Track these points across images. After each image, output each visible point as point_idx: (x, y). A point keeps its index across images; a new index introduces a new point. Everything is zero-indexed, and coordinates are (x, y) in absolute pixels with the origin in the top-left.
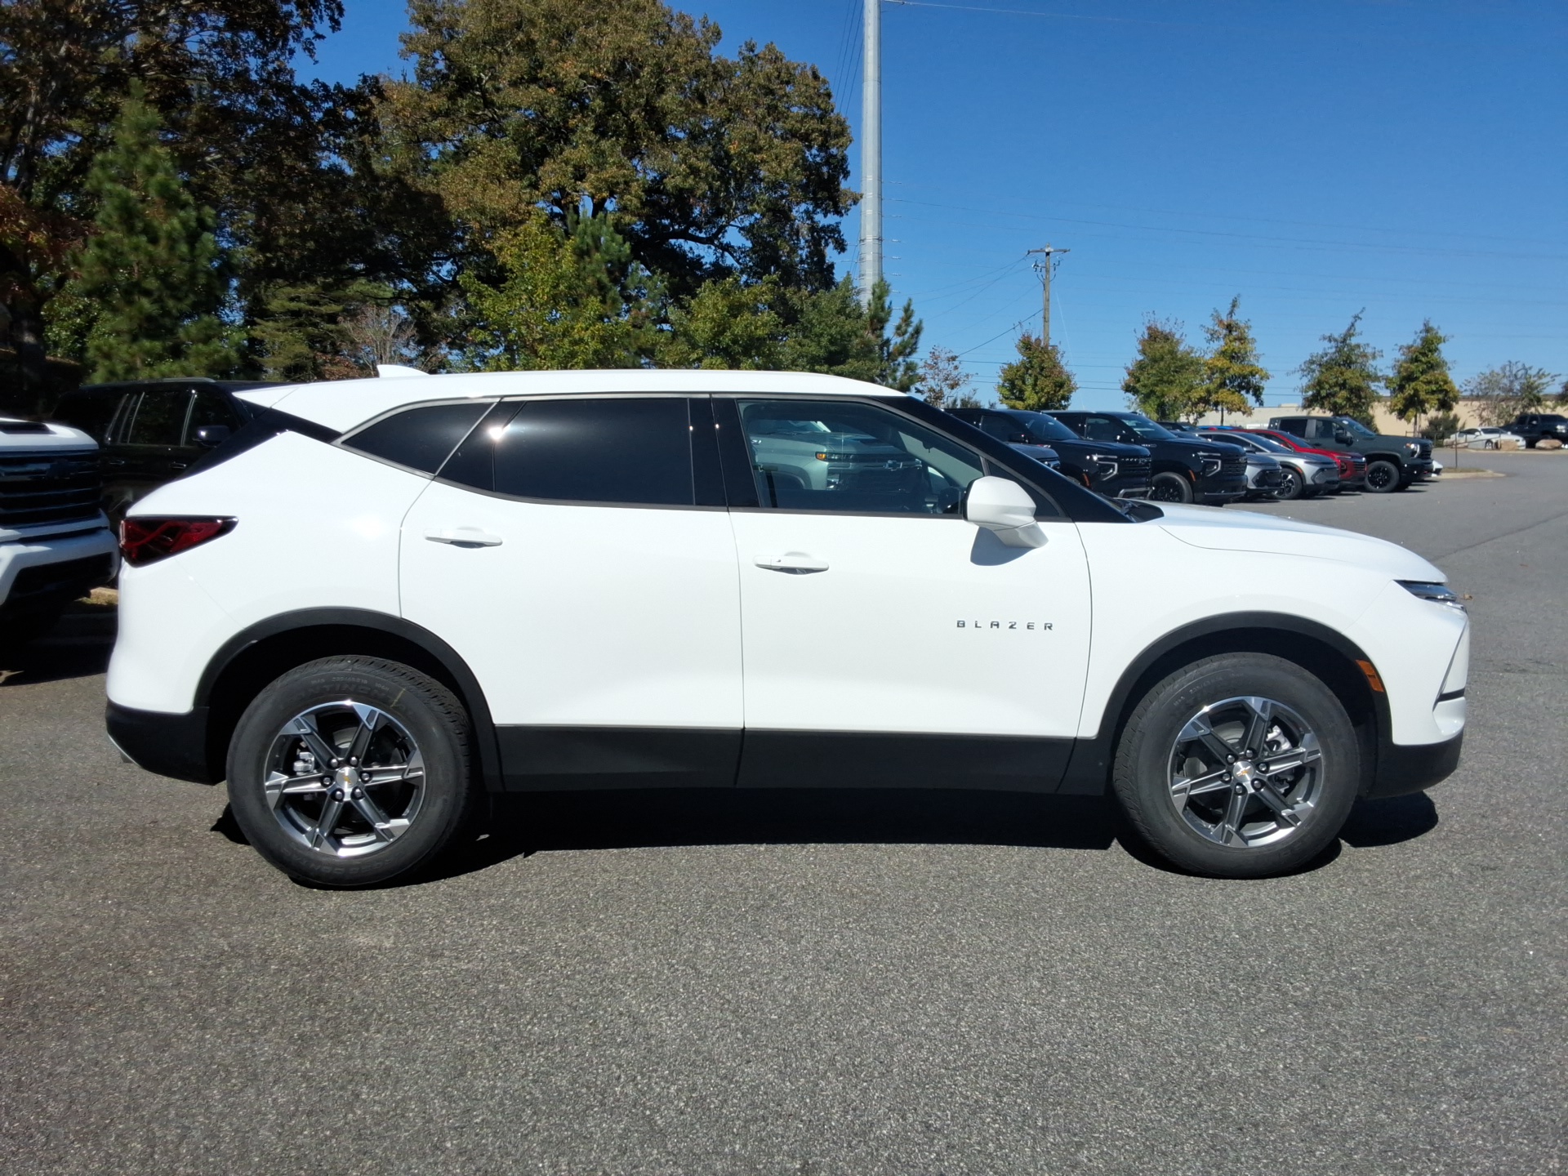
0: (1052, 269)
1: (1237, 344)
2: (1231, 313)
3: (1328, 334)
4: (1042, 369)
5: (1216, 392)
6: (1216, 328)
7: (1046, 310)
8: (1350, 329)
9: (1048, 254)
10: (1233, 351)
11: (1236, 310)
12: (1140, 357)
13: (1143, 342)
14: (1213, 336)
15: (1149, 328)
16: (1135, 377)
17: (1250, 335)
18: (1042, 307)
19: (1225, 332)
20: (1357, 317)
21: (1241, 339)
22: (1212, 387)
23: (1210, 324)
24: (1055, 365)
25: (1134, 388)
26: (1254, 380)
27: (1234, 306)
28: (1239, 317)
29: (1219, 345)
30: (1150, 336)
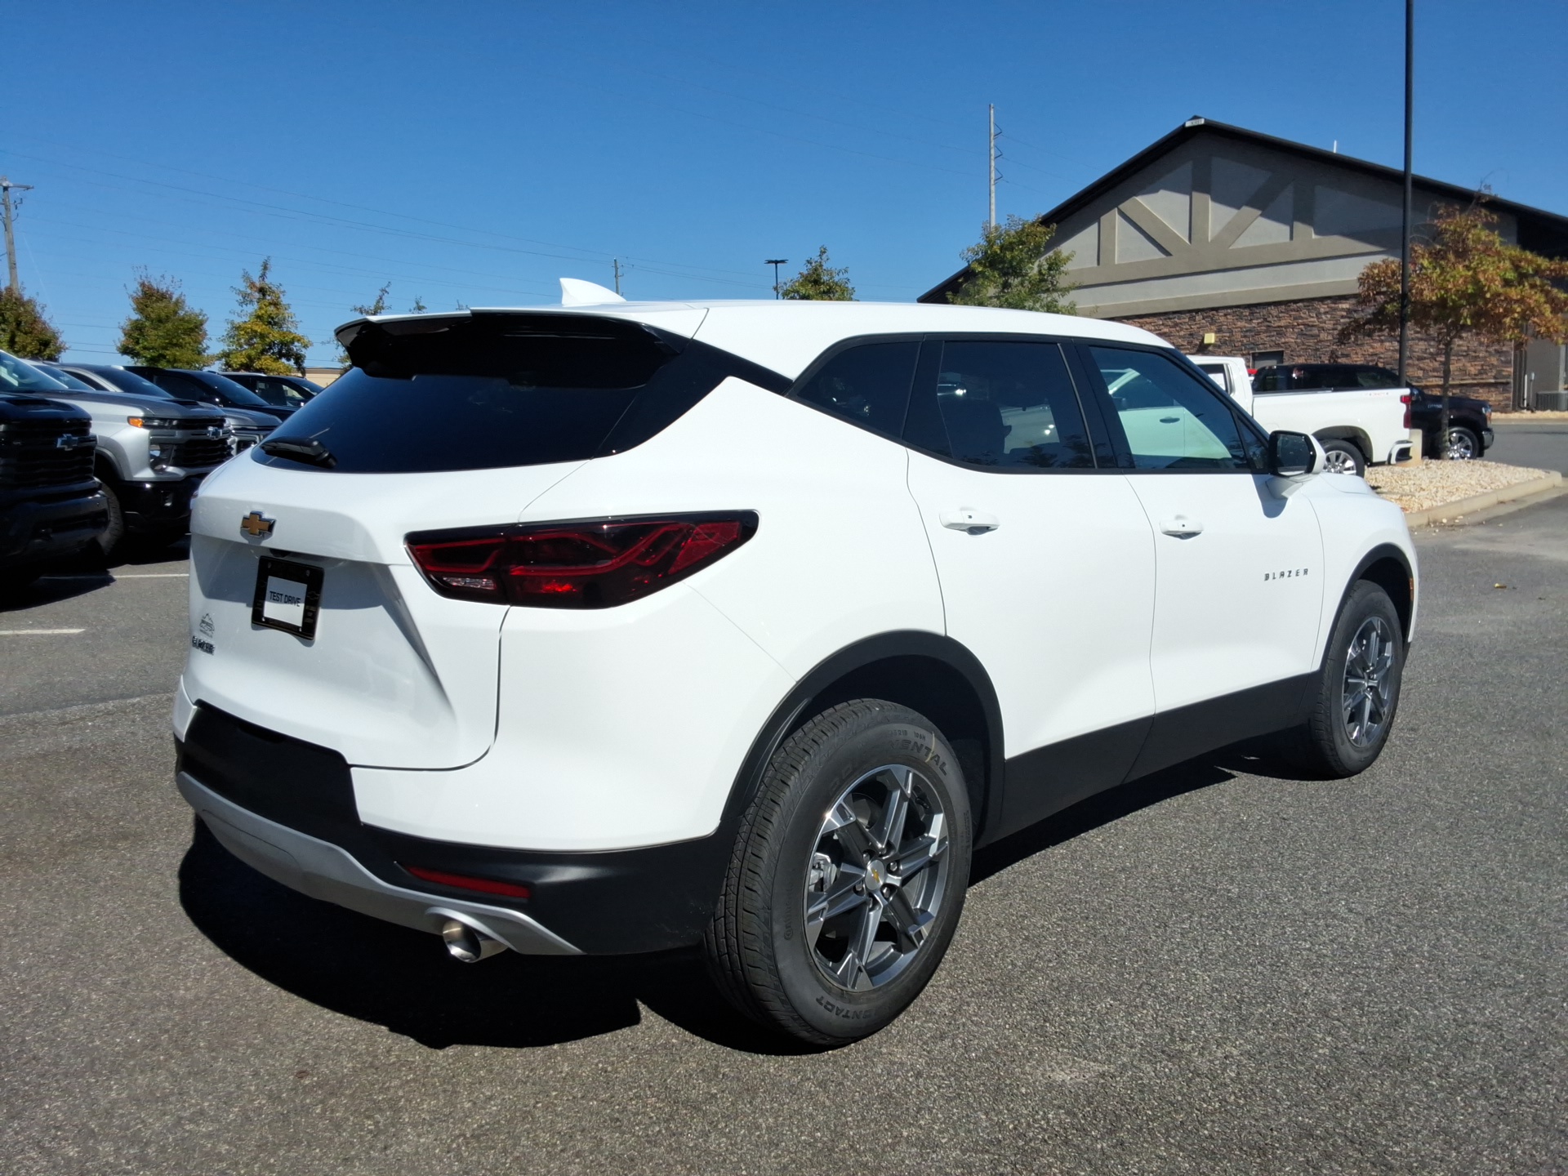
0: (12, 207)
1: (272, 308)
2: (263, 276)
3: (359, 306)
4: (19, 324)
5: (259, 359)
6: (249, 291)
7: (11, 254)
8: (378, 302)
9: (6, 189)
10: (269, 316)
11: (268, 274)
12: (135, 316)
13: (136, 300)
14: (246, 299)
15: (143, 285)
16: (134, 338)
17: (284, 300)
18: (4, 250)
19: (257, 295)
20: (384, 291)
21: (276, 304)
22: (253, 353)
23: (242, 286)
24: (36, 320)
25: (133, 350)
26: (296, 347)
27: (265, 268)
28: (271, 280)
29: (252, 308)
30: (145, 293)
